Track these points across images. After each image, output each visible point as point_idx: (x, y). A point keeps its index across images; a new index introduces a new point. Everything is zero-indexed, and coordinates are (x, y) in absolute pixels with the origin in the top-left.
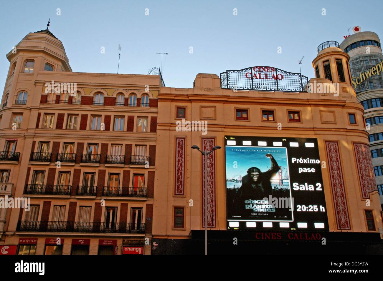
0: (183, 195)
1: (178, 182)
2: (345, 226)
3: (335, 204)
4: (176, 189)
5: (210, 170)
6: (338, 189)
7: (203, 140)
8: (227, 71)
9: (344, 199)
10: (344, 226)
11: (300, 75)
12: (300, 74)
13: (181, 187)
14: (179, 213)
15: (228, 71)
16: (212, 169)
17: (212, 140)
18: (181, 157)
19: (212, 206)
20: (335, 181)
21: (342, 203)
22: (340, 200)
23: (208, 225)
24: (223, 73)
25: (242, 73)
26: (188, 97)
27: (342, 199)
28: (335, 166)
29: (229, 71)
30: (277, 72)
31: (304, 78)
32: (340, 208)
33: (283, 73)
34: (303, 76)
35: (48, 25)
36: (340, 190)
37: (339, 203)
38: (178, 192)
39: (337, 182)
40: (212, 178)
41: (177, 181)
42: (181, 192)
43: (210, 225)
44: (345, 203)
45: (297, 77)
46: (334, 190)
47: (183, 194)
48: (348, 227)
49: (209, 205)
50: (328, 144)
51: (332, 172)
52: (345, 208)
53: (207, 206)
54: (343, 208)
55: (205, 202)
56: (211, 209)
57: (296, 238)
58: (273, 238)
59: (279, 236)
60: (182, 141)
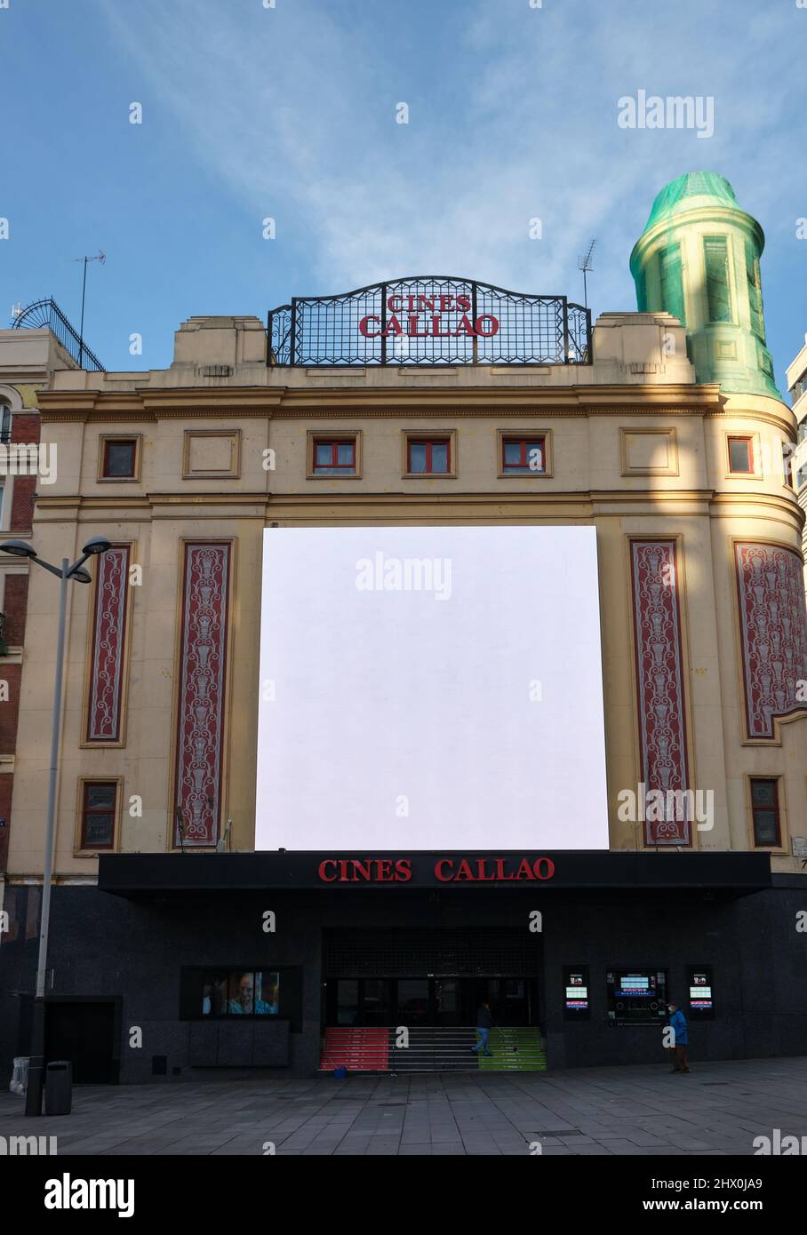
0: (116, 740)
1: (100, 698)
2: (671, 833)
3: (645, 760)
4: (93, 720)
5: (210, 651)
6: (662, 709)
7: (191, 549)
8: (294, 300)
10: (668, 832)
11: (561, 301)
12: (564, 298)
13: (111, 714)
14: (100, 801)
15: (298, 303)
16: (217, 651)
17: (219, 548)
18: (115, 611)
19: (209, 775)
20: (654, 680)
21: (670, 756)
22: (663, 744)
23: (195, 839)
24: (279, 310)
25: (347, 304)
26: (142, 401)
27: (670, 743)
28: (657, 628)
29: (303, 300)
30: (479, 296)
31: (577, 312)
32: (661, 771)
33: (499, 299)
34: (571, 306)
37: (658, 756)
38: (97, 731)
39: (660, 681)
40: (216, 681)
41: (95, 694)
42: (108, 729)
43: (198, 839)
46: (647, 710)
47: (113, 736)
48: (682, 836)
49: (199, 773)
50: (640, 550)
51: (645, 649)
52: (679, 772)
53: (192, 775)
54: (672, 773)
55: (186, 763)
56: (206, 784)
57: (463, 876)
58: (384, 877)
59: (402, 870)
60: (119, 556)
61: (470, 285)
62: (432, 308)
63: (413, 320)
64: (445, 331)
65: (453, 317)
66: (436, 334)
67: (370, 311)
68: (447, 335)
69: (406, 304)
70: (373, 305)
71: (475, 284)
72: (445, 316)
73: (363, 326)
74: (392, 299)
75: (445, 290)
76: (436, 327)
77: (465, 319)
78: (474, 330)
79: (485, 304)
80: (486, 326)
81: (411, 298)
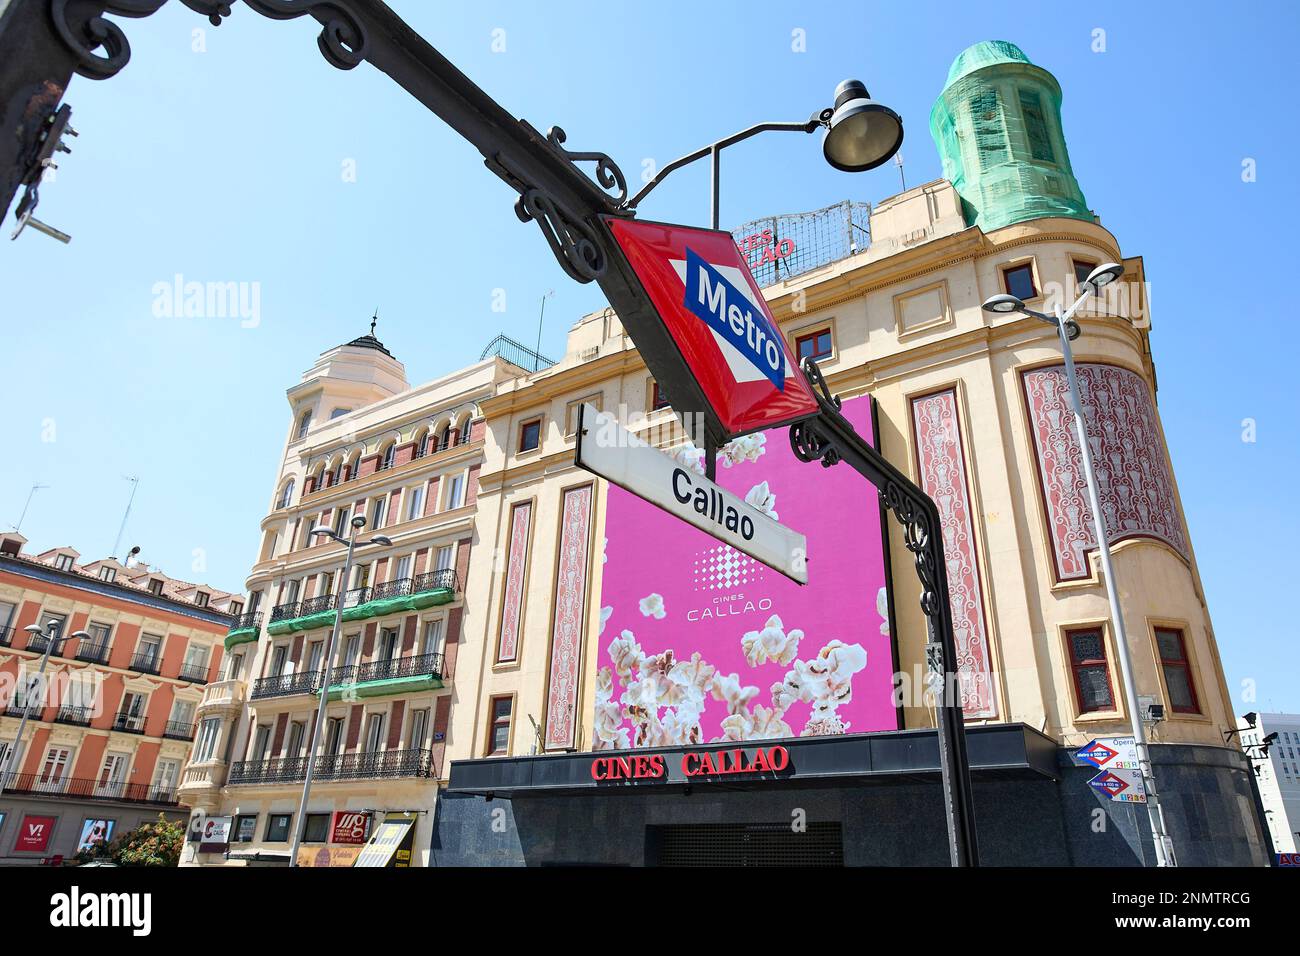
0: (515, 660)
1: (507, 626)
2: (973, 705)
4: (501, 645)
6: (953, 565)
7: (566, 495)
9: (972, 597)
14: (500, 714)
16: (580, 575)
17: (585, 489)
18: (520, 554)
19: (570, 683)
21: (966, 615)
22: (957, 603)
23: (558, 743)
26: (539, 391)
27: (965, 601)
30: (779, 227)
32: (957, 633)
33: (795, 223)
35: (373, 325)
36: (959, 565)
38: (503, 654)
39: (950, 534)
40: (578, 600)
41: (504, 623)
42: (510, 652)
44: (977, 611)
45: (838, 215)
47: (513, 657)
48: (986, 707)
49: (563, 682)
50: (920, 405)
52: (977, 632)
53: (559, 685)
54: (969, 634)
55: (556, 674)
56: (568, 691)
60: (525, 510)
61: (773, 221)
64: (753, 265)
65: (759, 251)
68: (756, 266)
71: (776, 219)
72: (753, 253)
77: (768, 249)
79: (784, 231)
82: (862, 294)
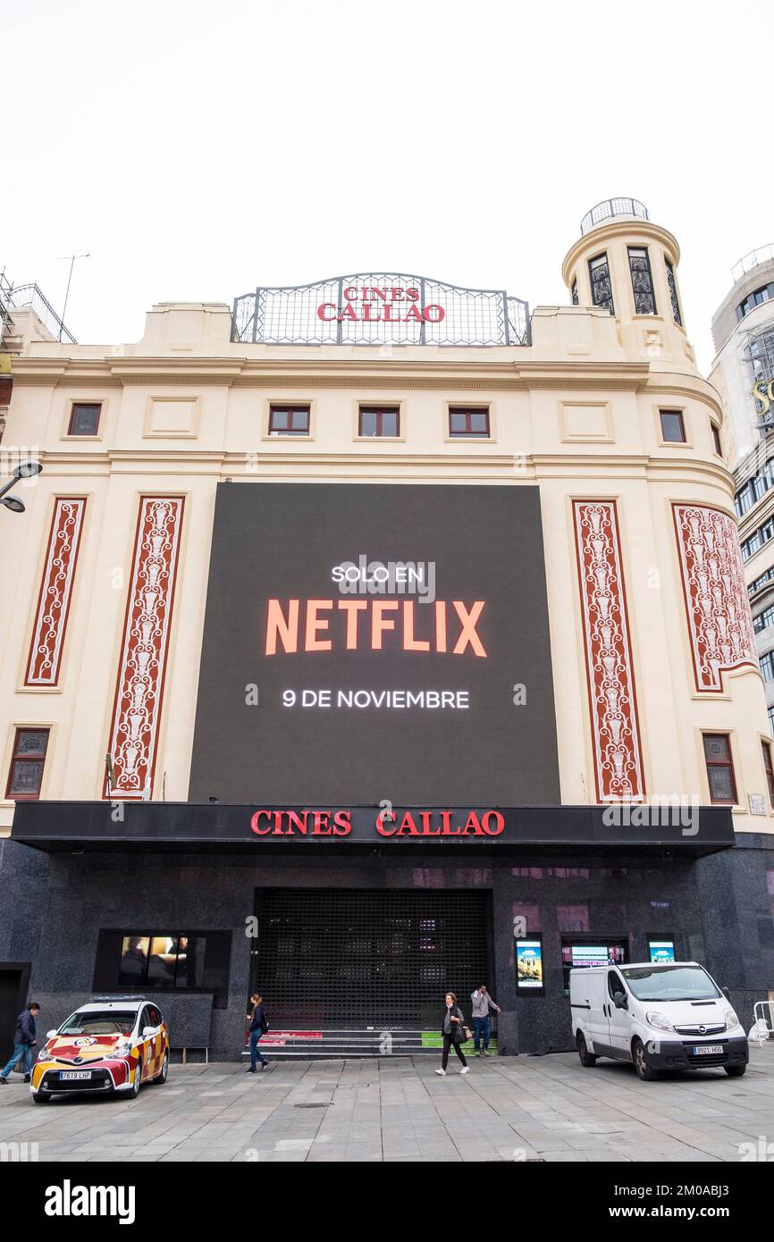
0: (55, 684)
1: (42, 643)
2: (624, 789)
3: (595, 712)
4: (33, 664)
5: (157, 598)
6: (609, 661)
7: (146, 501)
8: (258, 289)
9: (626, 693)
10: (621, 787)
11: (501, 295)
12: (504, 293)
13: (51, 658)
14: (31, 748)
15: (261, 291)
16: (164, 598)
17: (174, 501)
18: (66, 557)
19: (147, 722)
20: (600, 632)
21: (620, 709)
22: (612, 696)
23: (126, 789)
24: (244, 297)
25: (306, 294)
26: (110, 369)
27: (619, 695)
28: (602, 582)
29: (266, 289)
30: (427, 289)
31: (516, 303)
32: (611, 723)
33: (445, 292)
34: (511, 299)
36: (616, 663)
37: (608, 709)
38: (36, 676)
39: (607, 633)
40: (161, 627)
41: (37, 638)
42: (47, 674)
43: (130, 789)
44: (632, 706)
45: (493, 301)
46: (595, 662)
47: (52, 680)
48: (636, 792)
49: (136, 720)
50: (582, 509)
51: (590, 602)
52: (629, 725)
53: (129, 721)
54: (622, 726)
55: (124, 709)
56: (143, 731)
57: (407, 830)
58: (321, 831)
59: (342, 823)
60: (75, 507)
61: (419, 280)
62: (384, 298)
63: (367, 308)
64: (396, 317)
65: (403, 305)
66: (387, 319)
67: (327, 300)
68: (399, 320)
69: (360, 295)
70: (331, 294)
71: (423, 280)
72: (396, 304)
73: (321, 312)
74: (348, 290)
75: (396, 285)
76: (387, 314)
77: (414, 308)
78: (423, 318)
79: (433, 295)
80: (433, 314)
81: (365, 290)
82: (524, 386)
